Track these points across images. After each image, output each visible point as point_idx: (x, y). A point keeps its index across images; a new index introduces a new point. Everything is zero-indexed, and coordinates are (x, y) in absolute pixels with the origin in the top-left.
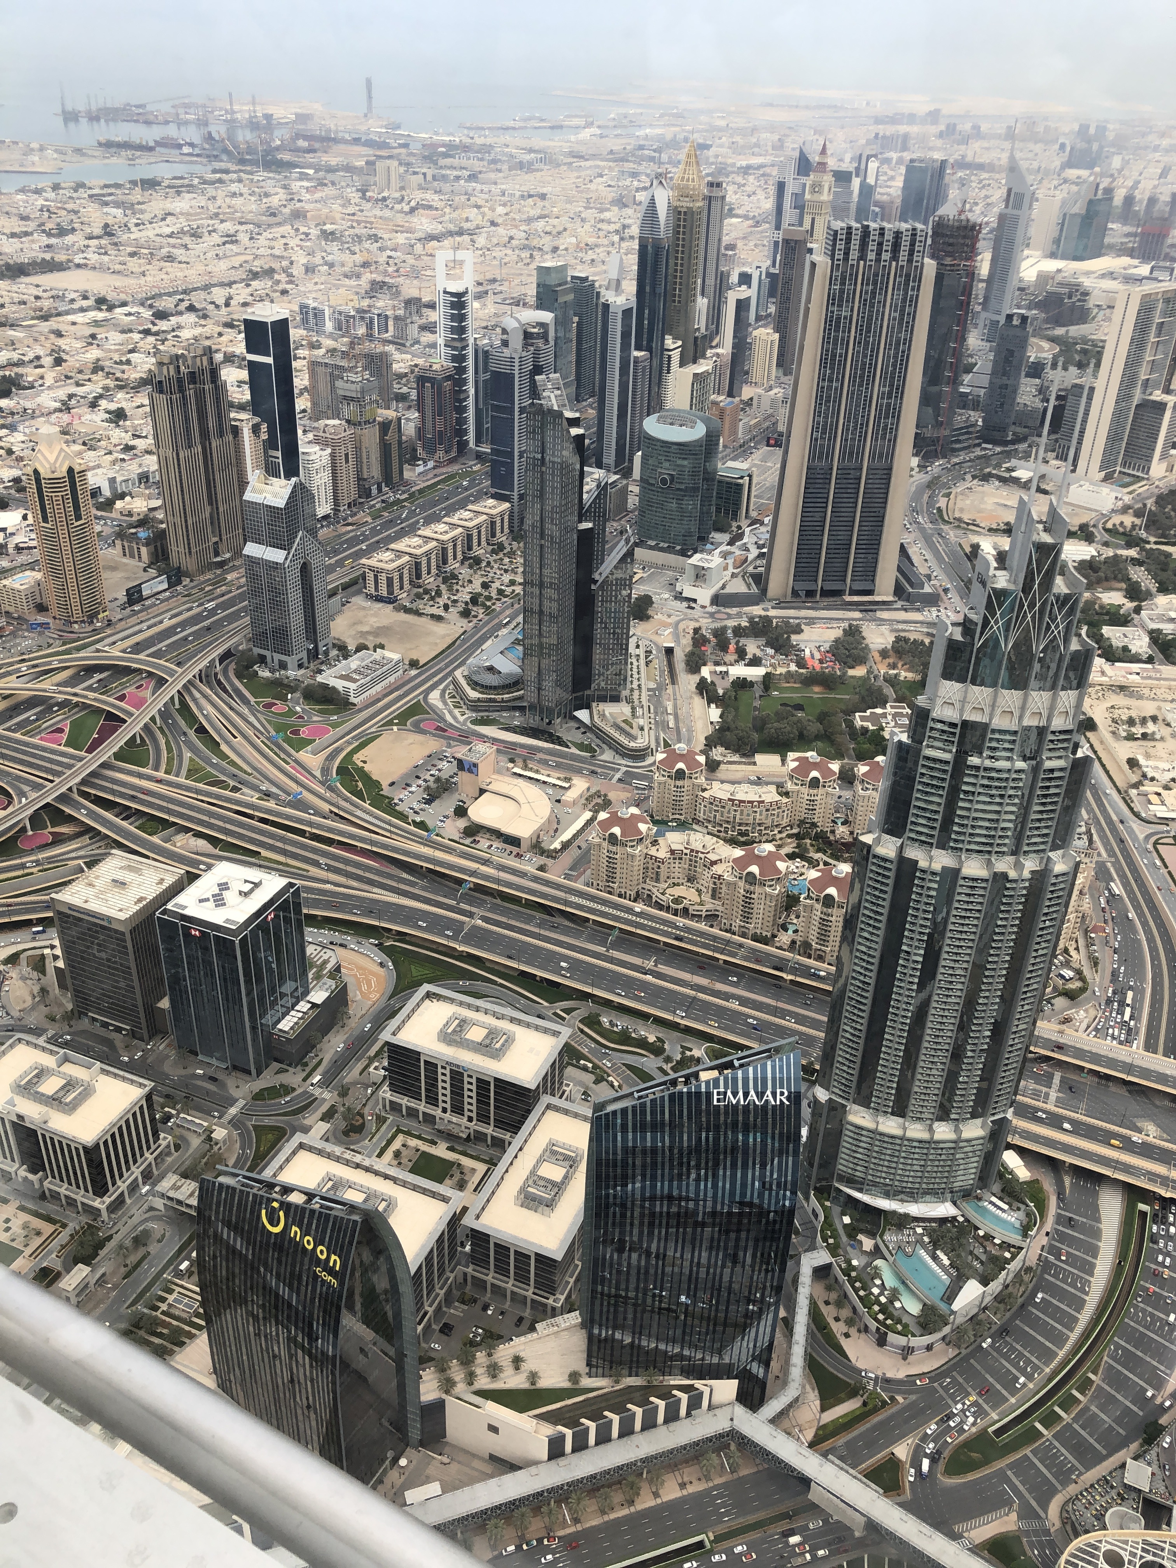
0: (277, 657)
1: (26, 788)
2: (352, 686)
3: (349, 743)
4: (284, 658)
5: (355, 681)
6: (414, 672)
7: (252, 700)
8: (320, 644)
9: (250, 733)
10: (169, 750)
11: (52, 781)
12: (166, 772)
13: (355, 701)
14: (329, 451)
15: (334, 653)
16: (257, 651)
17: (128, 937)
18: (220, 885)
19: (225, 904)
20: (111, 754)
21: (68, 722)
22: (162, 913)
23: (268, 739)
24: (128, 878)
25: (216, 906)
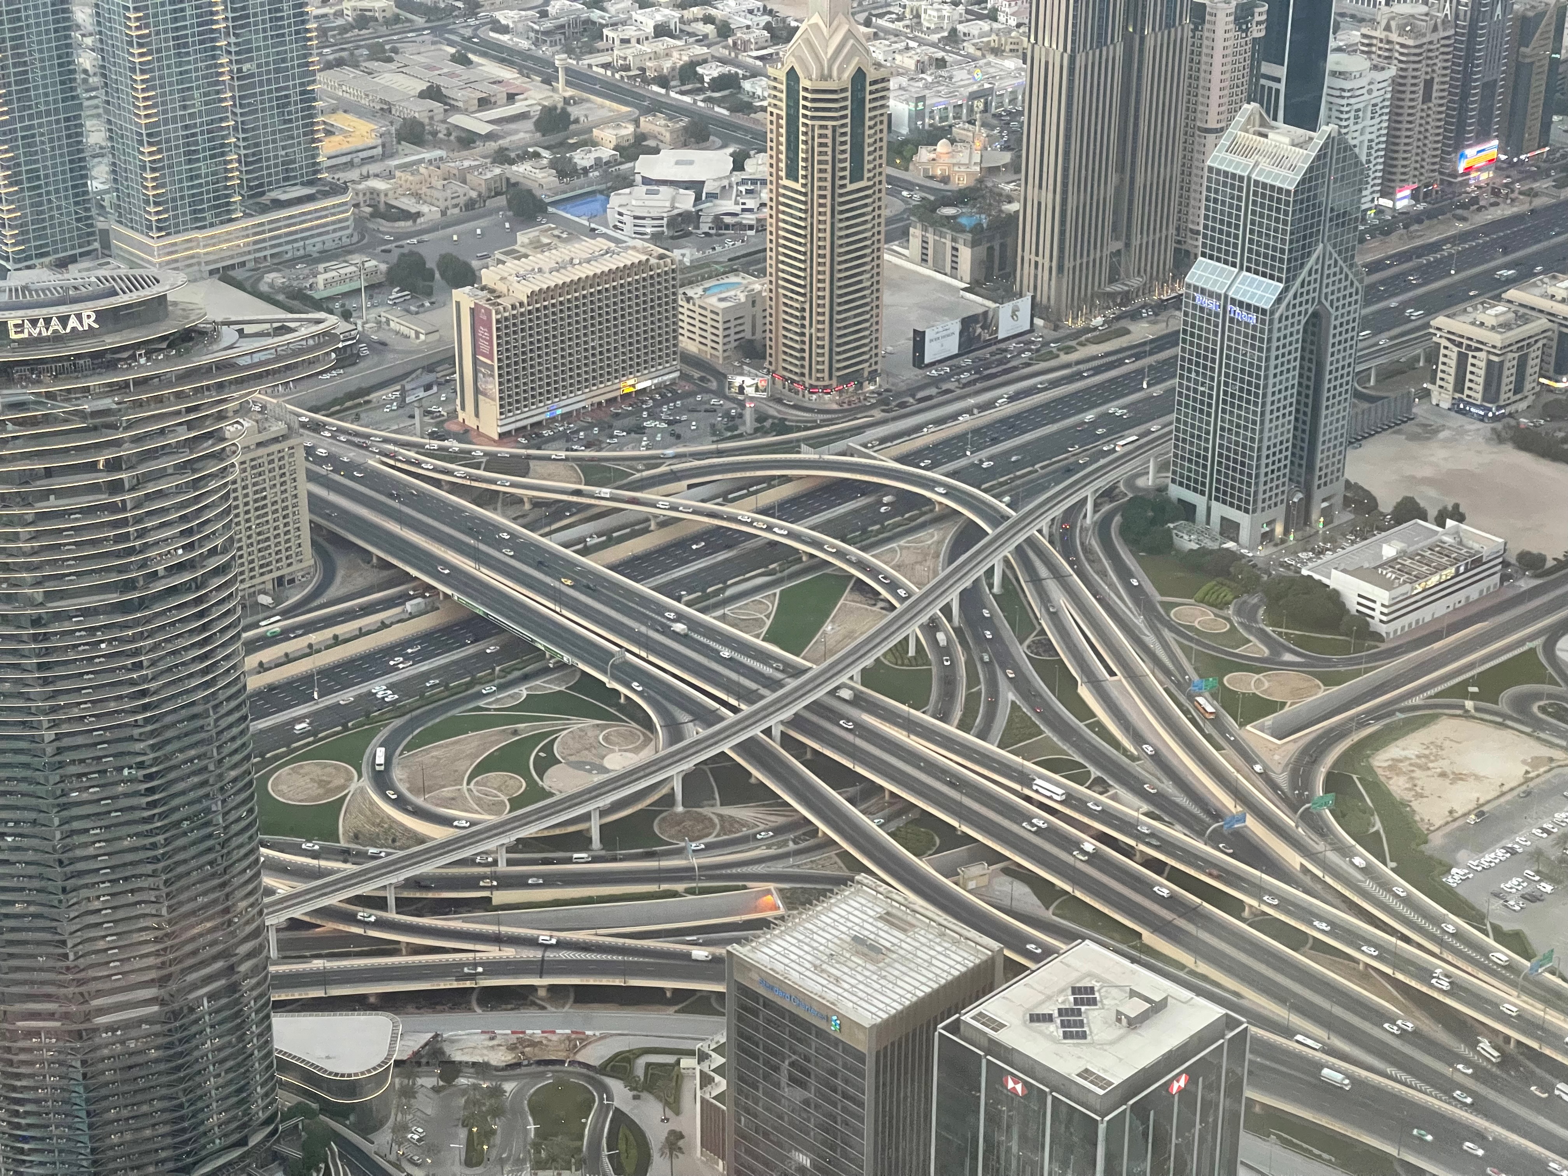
0: (1219, 510)
1: (684, 717)
2: (1382, 596)
3: (1360, 722)
4: (1234, 514)
5: (1387, 585)
6: (1525, 584)
7: (1157, 597)
8: (1318, 495)
9: (1144, 668)
10: (973, 679)
11: (735, 710)
12: (961, 726)
13: (1383, 629)
14: (1392, 71)
15: (1344, 517)
16: (1176, 492)
17: (869, 1067)
18: (1075, 990)
19: (1084, 1036)
20: (855, 671)
21: (778, 591)
22: (951, 1028)
23: (1178, 685)
24: (887, 937)
25: (1066, 1036)
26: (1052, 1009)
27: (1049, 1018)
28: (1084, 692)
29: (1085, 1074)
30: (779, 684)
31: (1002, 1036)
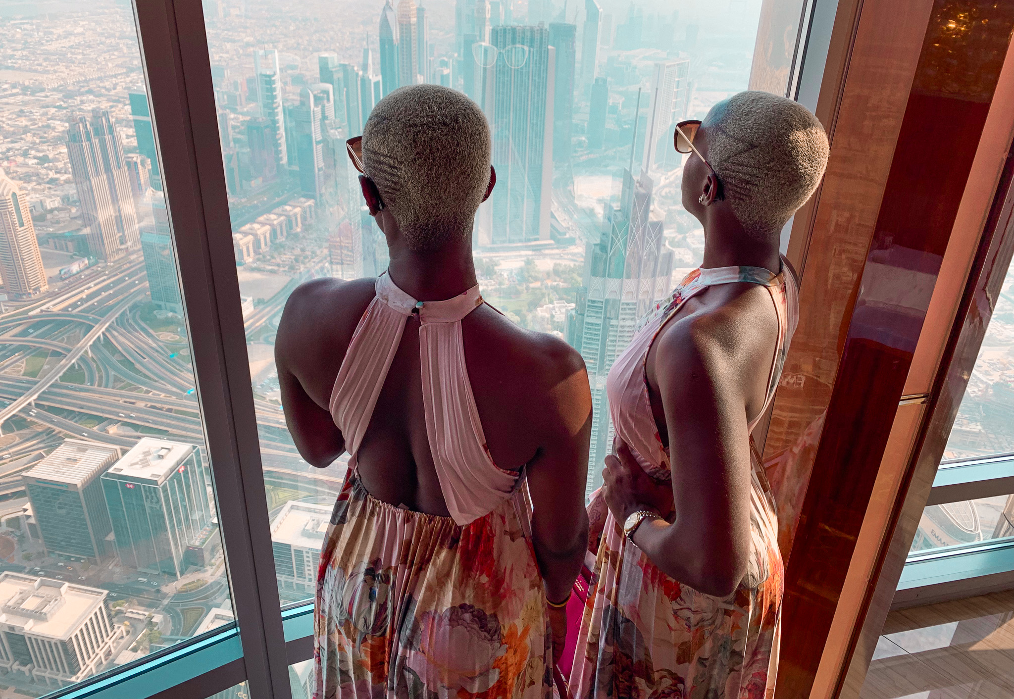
6: (261, 307)
7: (155, 334)
9: (154, 355)
10: (99, 370)
11: (15, 400)
12: (99, 386)
16: (155, 302)
17: (81, 495)
18: (144, 453)
19: (149, 465)
20: (57, 377)
21: (24, 360)
22: (106, 476)
23: (167, 357)
24: (78, 455)
25: (143, 467)
26: (137, 460)
27: (137, 463)
28: (138, 366)
29: (153, 475)
30: (30, 388)
31: (122, 473)
